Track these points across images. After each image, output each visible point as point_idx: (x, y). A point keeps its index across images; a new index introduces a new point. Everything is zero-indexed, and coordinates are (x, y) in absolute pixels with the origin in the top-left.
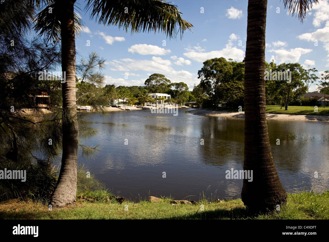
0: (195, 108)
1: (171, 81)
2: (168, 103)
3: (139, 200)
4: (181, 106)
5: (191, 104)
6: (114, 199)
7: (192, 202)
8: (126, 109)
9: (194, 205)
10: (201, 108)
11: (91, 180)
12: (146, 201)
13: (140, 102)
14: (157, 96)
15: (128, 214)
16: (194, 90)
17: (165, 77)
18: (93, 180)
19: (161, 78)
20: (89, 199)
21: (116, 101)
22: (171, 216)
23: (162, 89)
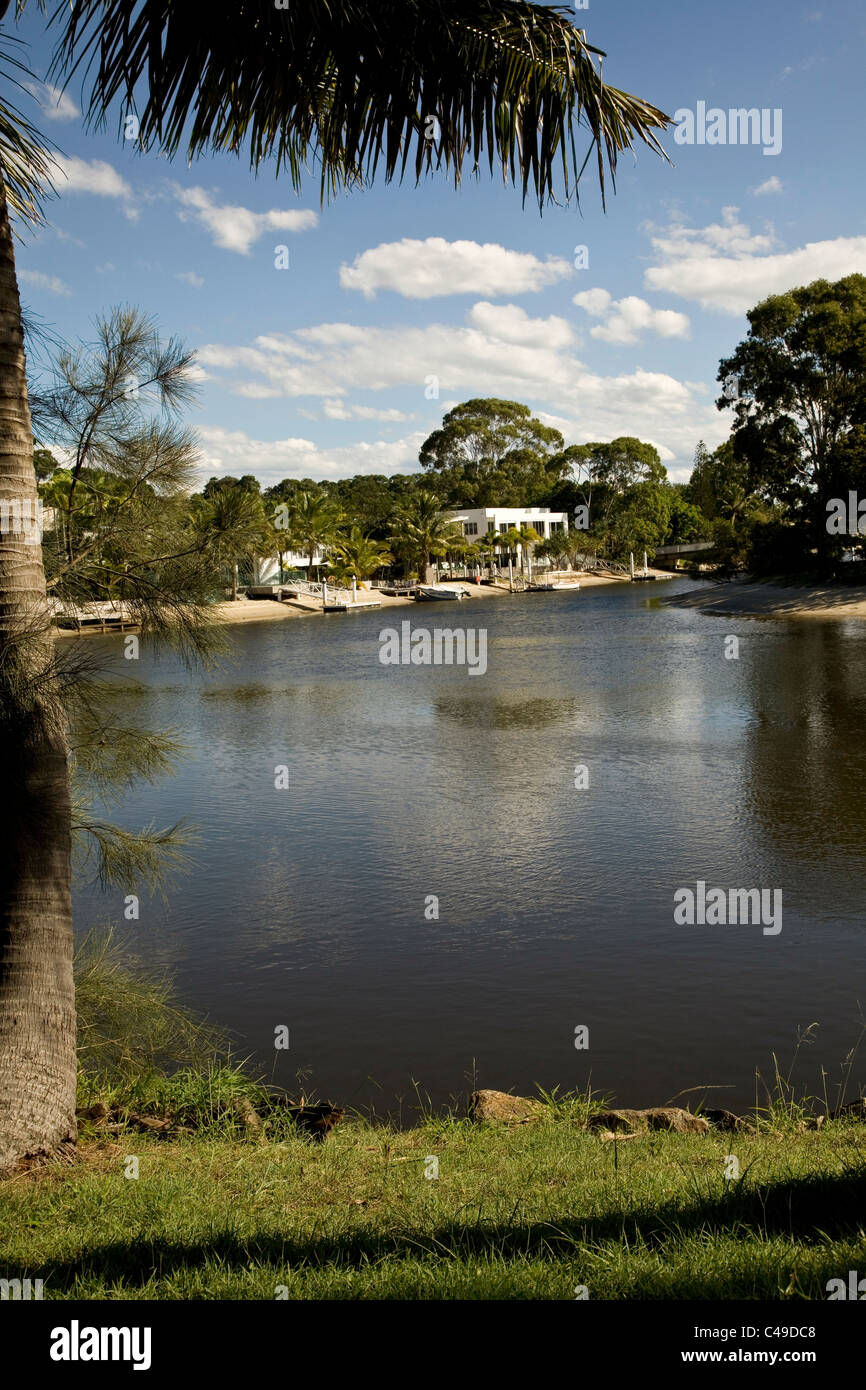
0: (707, 576)
1: (563, 436)
2: (554, 560)
3: (420, 1112)
4: (628, 571)
5: (682, 555)
6: (280, 1115)
7: (715, 1116)
8: (328, 604)
9: (727, 1136)
10: (742, 576)
11: (155, 1015)
12: (459, 1116)
13: (399, 561)
14: (491, 525)
15: (359, 1202)
16: (696, 477)
17: (534, 415)
18: (166, 1014)
19: (511, 423)
20: (148, 1120)
21: (270, 566)
22: (597, 1205)
23: (519, 481)
